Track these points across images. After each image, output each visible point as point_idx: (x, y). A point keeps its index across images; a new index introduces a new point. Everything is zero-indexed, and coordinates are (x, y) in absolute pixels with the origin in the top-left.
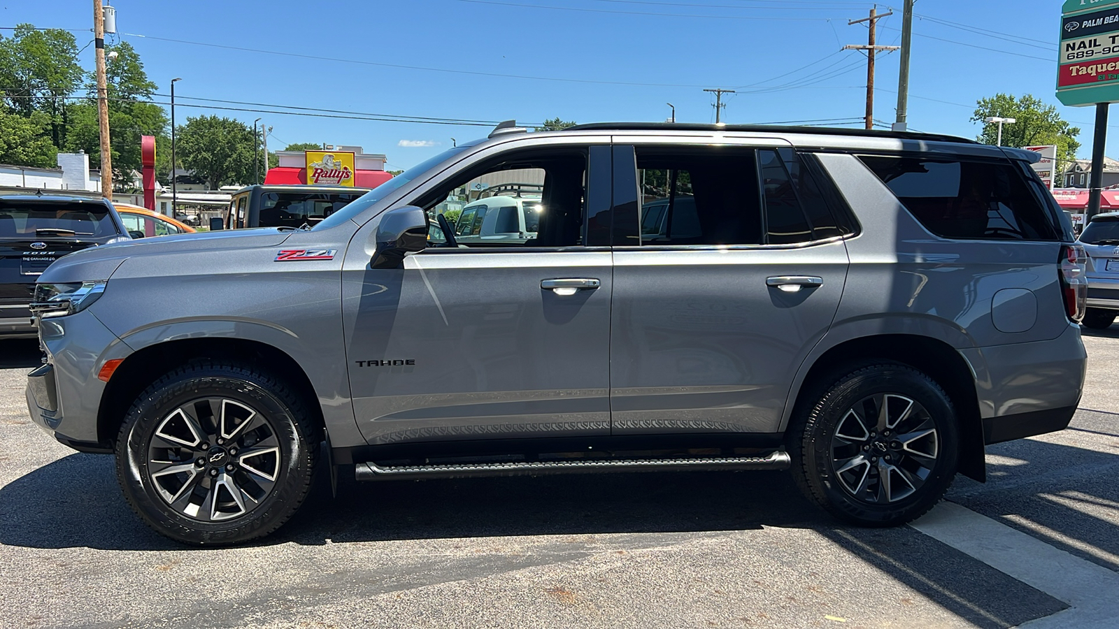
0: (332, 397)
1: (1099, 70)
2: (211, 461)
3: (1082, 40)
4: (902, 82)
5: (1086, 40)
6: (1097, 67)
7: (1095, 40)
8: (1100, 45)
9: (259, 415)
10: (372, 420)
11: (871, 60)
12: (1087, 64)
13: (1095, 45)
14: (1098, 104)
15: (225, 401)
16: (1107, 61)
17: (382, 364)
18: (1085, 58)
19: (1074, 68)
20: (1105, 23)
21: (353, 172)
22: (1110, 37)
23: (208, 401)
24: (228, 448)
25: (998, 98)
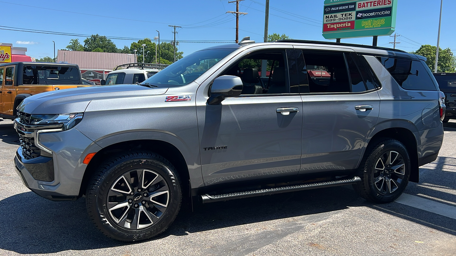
0: (193, 165)
1: (338, 26)
2: (135, 200)
3: (331, 15)
4: (266, 27)
5: (333, 15)
6: (337, 25)
7: (336, 15)
8: (338, 17)
9: (160, 176)
10: (210, 175)
11: (237, 18)
12: (333, 24)
13: (336, 17)
14: (337, 39)
15: (144, 170)
16: (340, 23)
17: (214, 149)
18: (332, 22)
19: (329, 25)
20: (339, 9)
21: (11, 56)
22: (341, 14)
23: (136, 171)
24: (143, 193)
25: (274, 35)
